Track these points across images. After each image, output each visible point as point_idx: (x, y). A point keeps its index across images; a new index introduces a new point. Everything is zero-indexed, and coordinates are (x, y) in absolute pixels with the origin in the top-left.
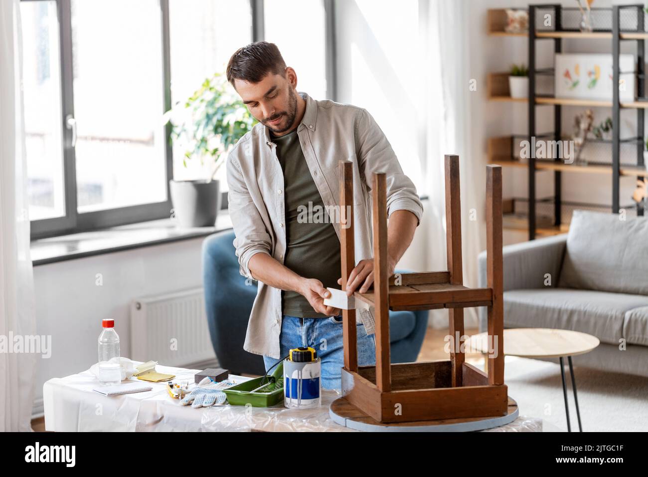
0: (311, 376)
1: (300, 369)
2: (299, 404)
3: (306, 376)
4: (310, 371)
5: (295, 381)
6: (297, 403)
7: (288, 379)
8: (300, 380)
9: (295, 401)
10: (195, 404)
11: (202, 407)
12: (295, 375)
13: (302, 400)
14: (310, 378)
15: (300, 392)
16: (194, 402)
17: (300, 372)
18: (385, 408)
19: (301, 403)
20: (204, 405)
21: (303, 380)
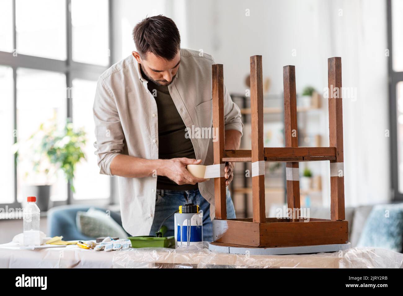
0: (197, 223)
1: (189, 219)
2: (188, 245)
3: (193, 224)
4: (196, 220)
5: (185, 228)
6: (187, 245)
7: (179, 227)
8: (189, 226)
9: (185, 243)
10: (107, 249)
11: (113, 250)
12: (185, 223)
13: (190, 242)
14: (196, 225)
15: (189, 236)
16: (106, 248)
17: (189, 220)
18: (262, 235)
19: (190, 245)
20: (114, 249)
21: (191, 226)
